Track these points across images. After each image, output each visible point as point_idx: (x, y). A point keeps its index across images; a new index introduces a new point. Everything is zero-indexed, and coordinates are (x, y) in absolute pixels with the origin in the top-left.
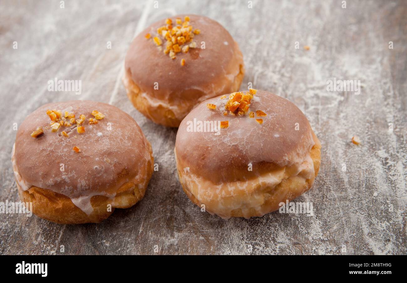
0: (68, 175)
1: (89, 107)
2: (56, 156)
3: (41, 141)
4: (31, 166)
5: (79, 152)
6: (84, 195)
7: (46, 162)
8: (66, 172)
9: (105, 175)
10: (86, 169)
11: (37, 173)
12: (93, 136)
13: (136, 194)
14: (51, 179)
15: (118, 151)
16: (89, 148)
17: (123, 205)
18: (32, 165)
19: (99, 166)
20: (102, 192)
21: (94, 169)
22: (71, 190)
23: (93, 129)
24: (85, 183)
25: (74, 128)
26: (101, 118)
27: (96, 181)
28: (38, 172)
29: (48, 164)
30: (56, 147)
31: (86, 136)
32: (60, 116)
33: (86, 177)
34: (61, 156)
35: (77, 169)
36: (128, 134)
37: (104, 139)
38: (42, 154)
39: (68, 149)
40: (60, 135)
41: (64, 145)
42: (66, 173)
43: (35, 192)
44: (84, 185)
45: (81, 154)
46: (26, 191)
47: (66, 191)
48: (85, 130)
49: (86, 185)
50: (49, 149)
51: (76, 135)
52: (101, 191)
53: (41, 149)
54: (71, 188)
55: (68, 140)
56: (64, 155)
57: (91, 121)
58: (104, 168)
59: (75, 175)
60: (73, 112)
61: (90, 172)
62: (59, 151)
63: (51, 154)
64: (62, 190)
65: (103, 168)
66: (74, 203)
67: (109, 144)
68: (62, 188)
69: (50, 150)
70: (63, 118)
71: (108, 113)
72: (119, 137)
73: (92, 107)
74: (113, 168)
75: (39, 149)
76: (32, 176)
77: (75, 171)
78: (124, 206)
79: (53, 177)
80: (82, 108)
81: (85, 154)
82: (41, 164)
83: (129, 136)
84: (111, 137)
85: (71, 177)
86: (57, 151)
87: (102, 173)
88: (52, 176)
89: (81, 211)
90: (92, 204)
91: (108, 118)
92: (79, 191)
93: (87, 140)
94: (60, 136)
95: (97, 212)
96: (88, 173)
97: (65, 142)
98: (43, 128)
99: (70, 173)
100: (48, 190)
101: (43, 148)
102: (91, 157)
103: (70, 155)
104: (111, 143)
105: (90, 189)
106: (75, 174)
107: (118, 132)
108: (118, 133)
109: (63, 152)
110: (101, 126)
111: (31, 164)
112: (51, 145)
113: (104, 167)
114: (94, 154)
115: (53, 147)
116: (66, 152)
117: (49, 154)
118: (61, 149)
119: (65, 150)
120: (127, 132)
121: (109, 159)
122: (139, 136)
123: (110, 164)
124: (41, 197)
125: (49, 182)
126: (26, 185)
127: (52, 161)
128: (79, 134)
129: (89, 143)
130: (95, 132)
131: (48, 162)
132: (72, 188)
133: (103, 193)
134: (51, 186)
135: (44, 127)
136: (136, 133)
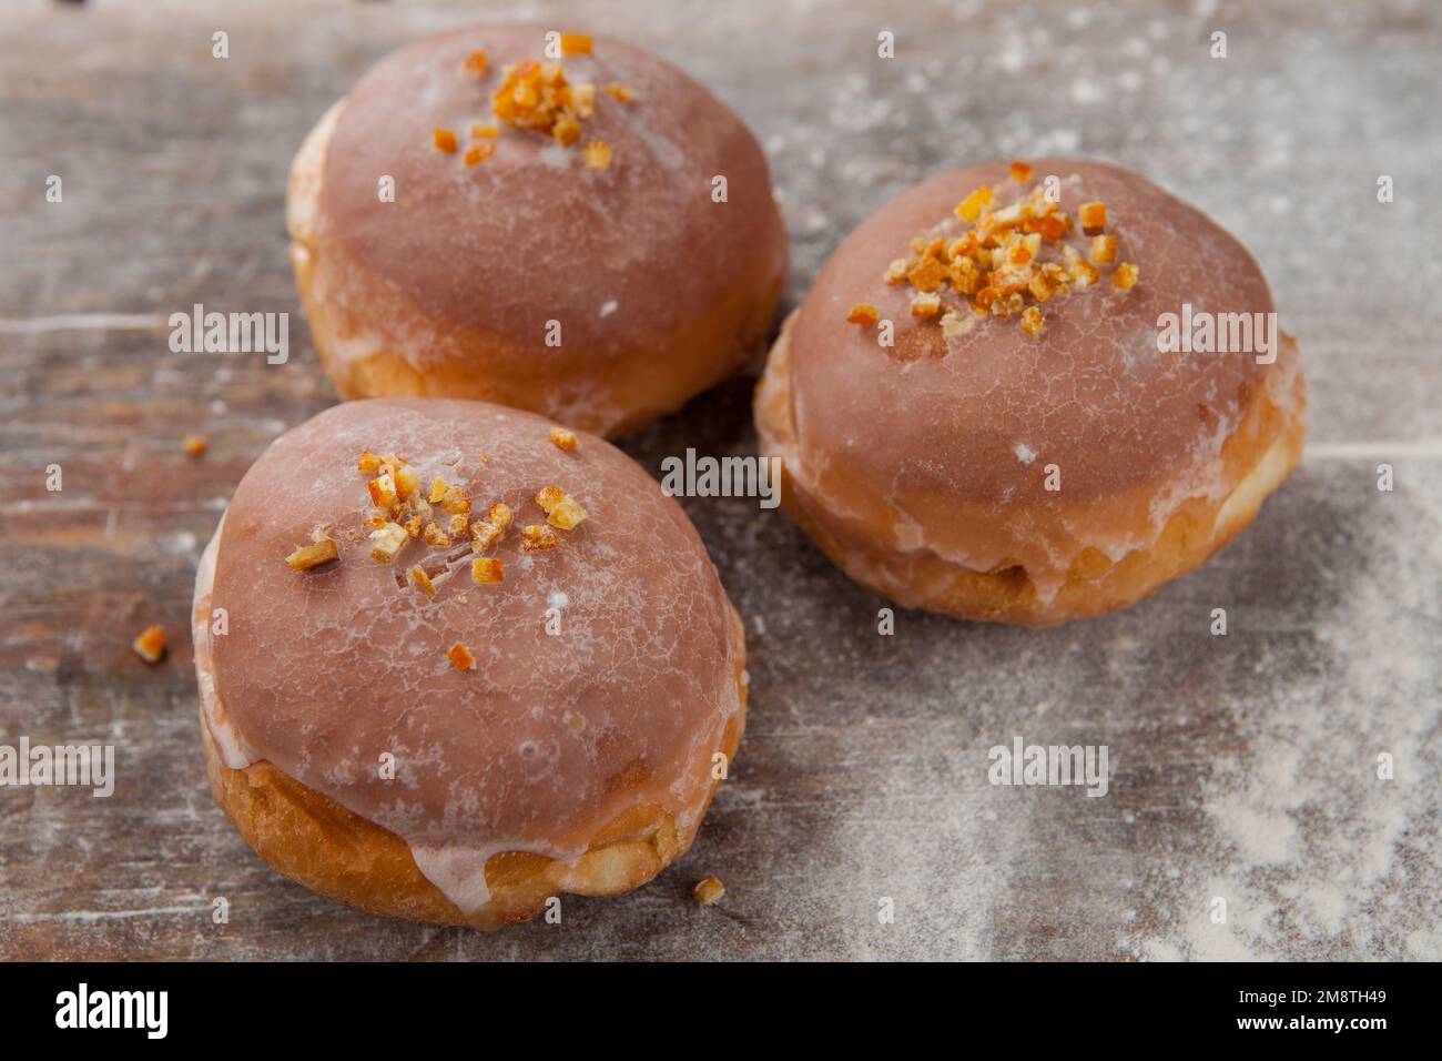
0: (414, 758)
1: (529, 460)
2: (375, 671)
3: (324, 590)
4: (270, 687)
5: (468, 670)
6: (464, 843)
7: (333, 686)
8: (409, 745)
9: (559, 780)
10: (487, 746)
11: (294, 723)
12: (530, 605)
13: (661, 847)
14: (345, 763)
15: (624, 682)
16: (511, 655)
17: (607, 885)
18: (277, 683)
19: (541, 741)
20: (536, 842)
21: (518, 752)
22: (414, 819)
23: (534, 574)
24: (477, 803)
25: (462, 555)
26: (573, 526)
27: (521, 802)
28: (296, 720)
29: (341, 699)
30: (382, 632)
31: (504, 603)
32: (410, 492)
33: (484, 779)
34: (395, 674)
35: (453, 740)
36: (670, 607)
37: (574, 626)
38: (320, 647)
39: (427, 649)
40: (401, 581)
41: (413, 626)
42: (408, 751)
43: (272, 786)
44: (471, 809)
45: (477, 679)
46: (240, 770)
47: (396, 818)
48: (504, 575)
49: (478, 810)
50: (352, 634)
51: (464, 592)
52: (530, 837)
53: (321, 626)
54: (418, 809)
55: (431, 607)
56: (406, 672)
57: (530, 538)
58: (559, 753)
59: (439, 764)
60: (463, 482)
61: (501, 761)
62: (391, 650)
63: (357, 657)
64: (381, 813)
65: (554, 750)
66: (419, 864)
67: (592, 650)
68: (382, 805)
69: (356, 639)
70: (422, 505)
71: (600, 498)
72: (634, 621)
73: (539, 462)
74: (594, 753)
75: (312, 624)
76: (270, 728)
77: (442, 746)
78: (608, 890)
79: (355, 756)
80: (499, 465)
81: (493, 685)
82: (313, 692)
83: (673, 615)
84: (602, 617)
85: (423, 767)
86: (383, 647)
87: (549, 771)
88: (349, 752)
89: (444, 898)
90: (487, 880)
91: (597, 522)
92: (447, 827)
93: (506, 619)
94: (401, 587)
95: (503, 903)
96: (492, 767)
97: (418, 616)
98: (340, 532)
99: (421, 751)
100: (327, 797)
101: (331, 626)
102: (513, 697)
103: (433, 674)
104: (597, 647)
105: (490, 827)
106: (443, 757)
107: (632, 594)
108: (631, 602)
109: (406, 656)
110: (566, 559)
111: (275, 679)
112: (360, 617)
113: (558, 747)
114: (527, 688)
115: (370, 627)
116: (418, 658)
117: (350, 654)
118: (401, 643)
119: (416, 650)
120: (665, 597)
121: (582, 713)
122: (710, 617)
123: (586, 737)
124: (291, 813)
125: (336, 771)
126: (240, 749)
127: (358, 688)
128: (479, 588)
129: (511, 633)
130: (540, 588)
131: (342, 690)
132: (422, 810)
133: (538, 846)
134: (339, 788)
135: (343, 528)
136: (699, 600)
